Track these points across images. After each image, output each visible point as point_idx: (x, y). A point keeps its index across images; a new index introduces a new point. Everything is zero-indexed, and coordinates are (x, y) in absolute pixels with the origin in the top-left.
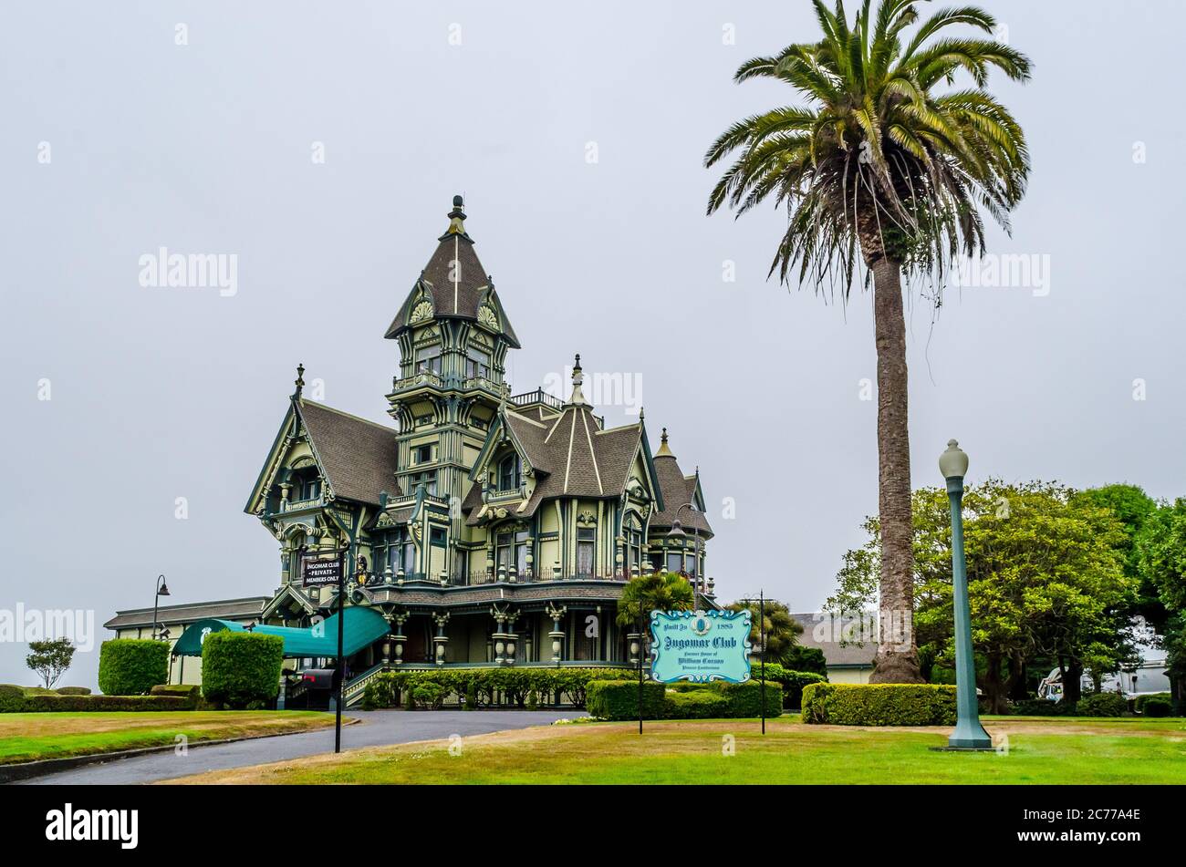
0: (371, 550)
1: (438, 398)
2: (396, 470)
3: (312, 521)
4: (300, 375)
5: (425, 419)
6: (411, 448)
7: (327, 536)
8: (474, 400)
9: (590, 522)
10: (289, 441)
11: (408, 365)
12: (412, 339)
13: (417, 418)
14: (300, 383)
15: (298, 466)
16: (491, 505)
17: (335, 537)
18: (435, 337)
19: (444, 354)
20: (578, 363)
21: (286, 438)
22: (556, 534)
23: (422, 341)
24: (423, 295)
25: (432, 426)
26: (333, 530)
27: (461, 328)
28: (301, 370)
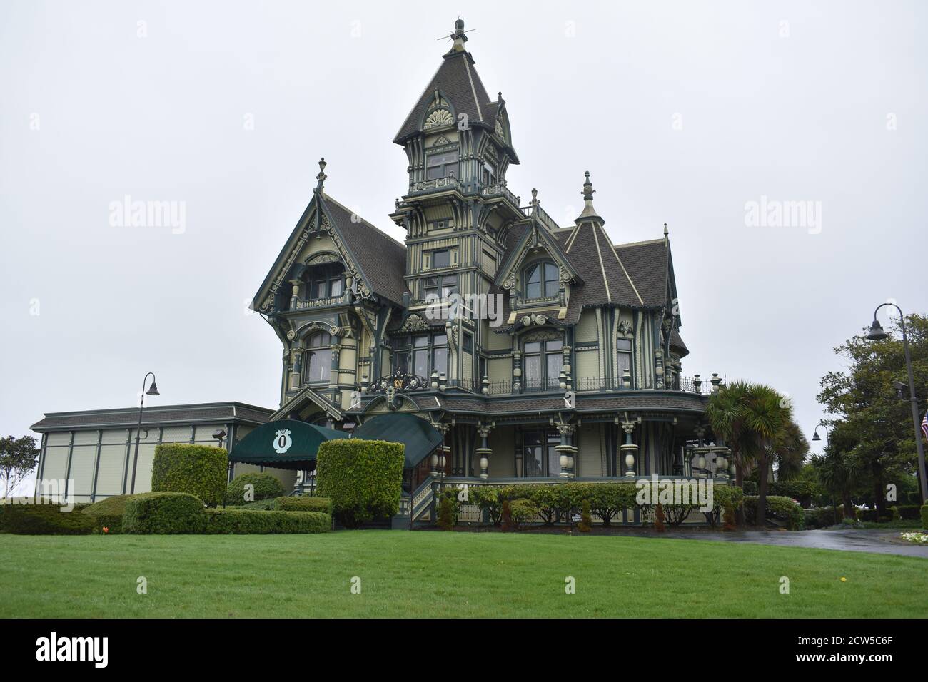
0: (391, 354)
1: (460, 202)
2: (405, 273)
3: (333, 320)
4: (322, 170)
5: (440, 223)
6: (424, 252)
7: (350, 337)
8: (496, 207)
9: (628, 332)
10: (306, 236)
11: (418, 169)
12: (423, 145)
13: (431, 222)
14: (321, 177)
15: (314, 262)
16: (521, 312)
17: (357, 339)
18: (450, 144)
19: (462, 161)
20: (587, 179)
21: (304, 232)
22: (596, 344)
23: (434, 147)
24: (440, 103)
25: (451, 230)
26: (355, 331)
27: (482, 136)
28: (323, 163)
